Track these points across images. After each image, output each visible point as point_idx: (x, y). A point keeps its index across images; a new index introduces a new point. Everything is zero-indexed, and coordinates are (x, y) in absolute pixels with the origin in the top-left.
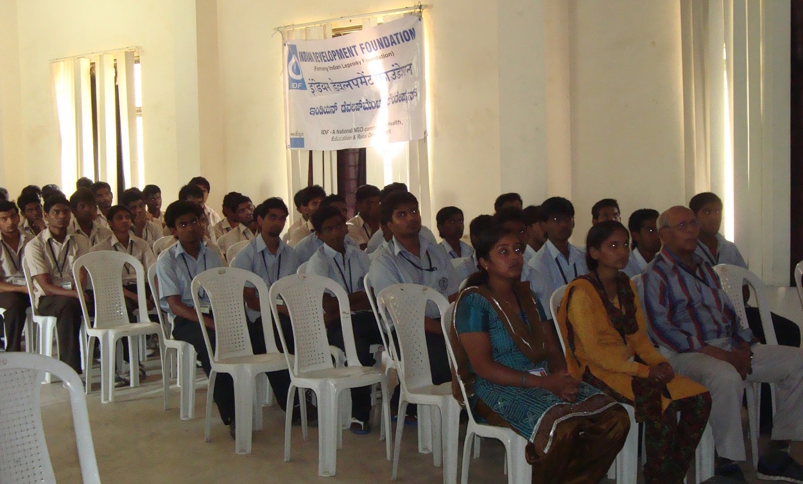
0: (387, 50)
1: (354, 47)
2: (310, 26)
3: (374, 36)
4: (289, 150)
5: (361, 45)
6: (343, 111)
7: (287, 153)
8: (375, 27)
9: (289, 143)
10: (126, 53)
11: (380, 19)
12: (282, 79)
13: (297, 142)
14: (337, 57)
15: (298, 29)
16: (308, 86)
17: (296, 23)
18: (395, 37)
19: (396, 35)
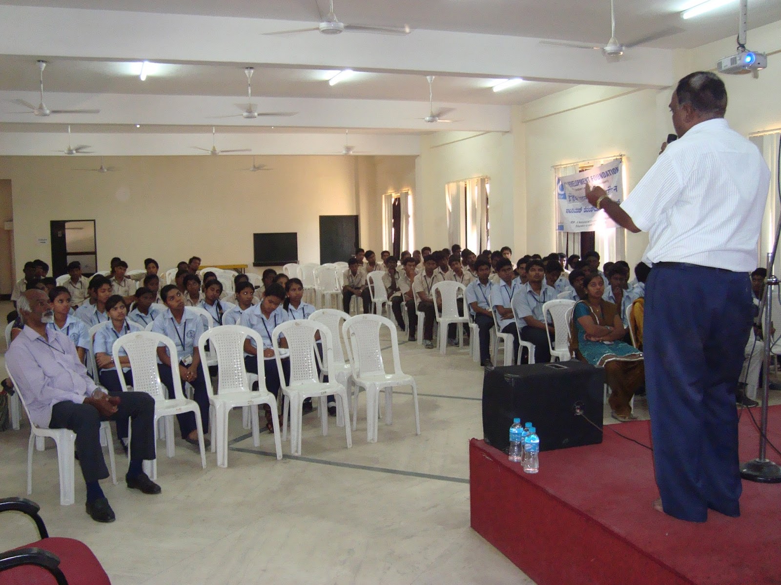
0: (605, 179)
1: (588, 178)
2: (568, 165)
3: (599, 172)
4: (557, 231)
5: (591, 177)
6: (584, 212)
7: (556, 233)
8: (599, 167)
9: (557, 228)
10: (481, 179)
11: (602, 162)
12: (554, 193)
13: (561, 228)
14: (580, 184)
15: (562, 167)
16: (567, 197)
17: (562, 164)
18: (608, 172)
19: (609, 171)
